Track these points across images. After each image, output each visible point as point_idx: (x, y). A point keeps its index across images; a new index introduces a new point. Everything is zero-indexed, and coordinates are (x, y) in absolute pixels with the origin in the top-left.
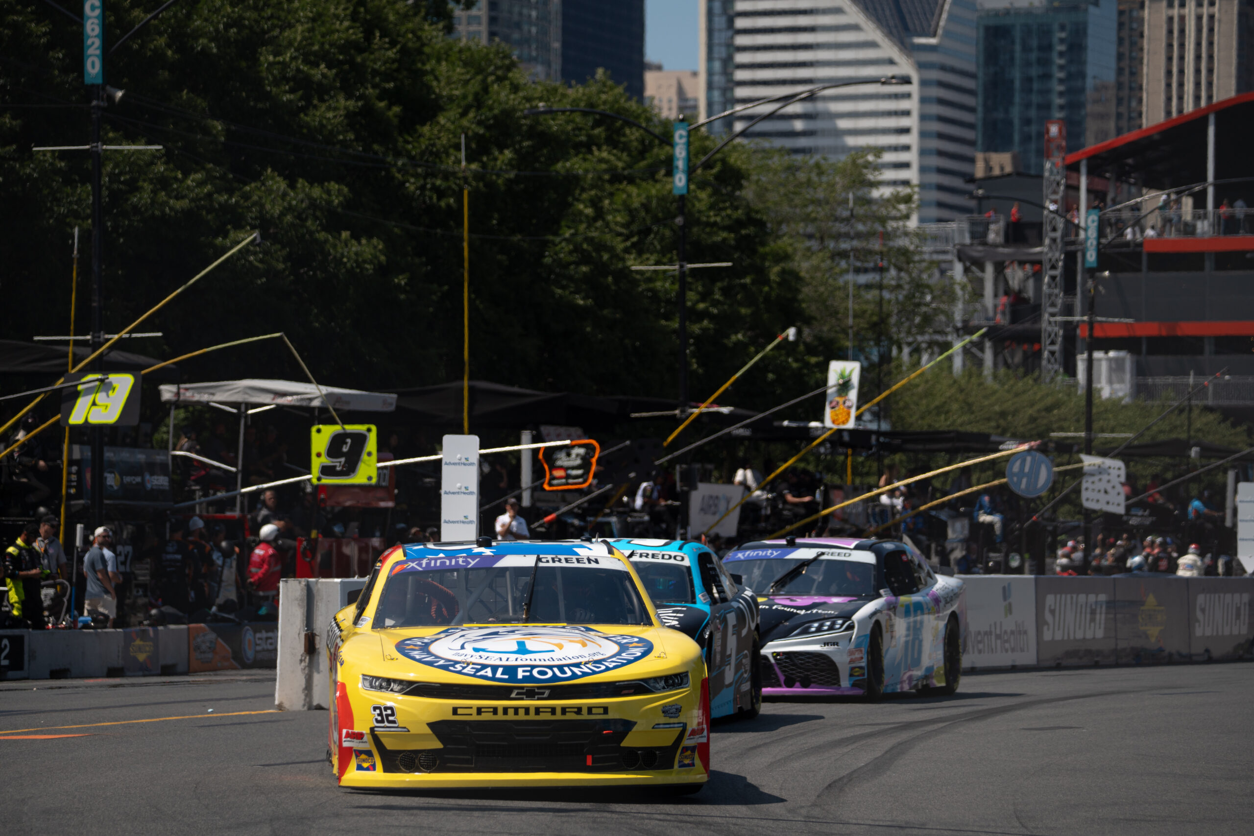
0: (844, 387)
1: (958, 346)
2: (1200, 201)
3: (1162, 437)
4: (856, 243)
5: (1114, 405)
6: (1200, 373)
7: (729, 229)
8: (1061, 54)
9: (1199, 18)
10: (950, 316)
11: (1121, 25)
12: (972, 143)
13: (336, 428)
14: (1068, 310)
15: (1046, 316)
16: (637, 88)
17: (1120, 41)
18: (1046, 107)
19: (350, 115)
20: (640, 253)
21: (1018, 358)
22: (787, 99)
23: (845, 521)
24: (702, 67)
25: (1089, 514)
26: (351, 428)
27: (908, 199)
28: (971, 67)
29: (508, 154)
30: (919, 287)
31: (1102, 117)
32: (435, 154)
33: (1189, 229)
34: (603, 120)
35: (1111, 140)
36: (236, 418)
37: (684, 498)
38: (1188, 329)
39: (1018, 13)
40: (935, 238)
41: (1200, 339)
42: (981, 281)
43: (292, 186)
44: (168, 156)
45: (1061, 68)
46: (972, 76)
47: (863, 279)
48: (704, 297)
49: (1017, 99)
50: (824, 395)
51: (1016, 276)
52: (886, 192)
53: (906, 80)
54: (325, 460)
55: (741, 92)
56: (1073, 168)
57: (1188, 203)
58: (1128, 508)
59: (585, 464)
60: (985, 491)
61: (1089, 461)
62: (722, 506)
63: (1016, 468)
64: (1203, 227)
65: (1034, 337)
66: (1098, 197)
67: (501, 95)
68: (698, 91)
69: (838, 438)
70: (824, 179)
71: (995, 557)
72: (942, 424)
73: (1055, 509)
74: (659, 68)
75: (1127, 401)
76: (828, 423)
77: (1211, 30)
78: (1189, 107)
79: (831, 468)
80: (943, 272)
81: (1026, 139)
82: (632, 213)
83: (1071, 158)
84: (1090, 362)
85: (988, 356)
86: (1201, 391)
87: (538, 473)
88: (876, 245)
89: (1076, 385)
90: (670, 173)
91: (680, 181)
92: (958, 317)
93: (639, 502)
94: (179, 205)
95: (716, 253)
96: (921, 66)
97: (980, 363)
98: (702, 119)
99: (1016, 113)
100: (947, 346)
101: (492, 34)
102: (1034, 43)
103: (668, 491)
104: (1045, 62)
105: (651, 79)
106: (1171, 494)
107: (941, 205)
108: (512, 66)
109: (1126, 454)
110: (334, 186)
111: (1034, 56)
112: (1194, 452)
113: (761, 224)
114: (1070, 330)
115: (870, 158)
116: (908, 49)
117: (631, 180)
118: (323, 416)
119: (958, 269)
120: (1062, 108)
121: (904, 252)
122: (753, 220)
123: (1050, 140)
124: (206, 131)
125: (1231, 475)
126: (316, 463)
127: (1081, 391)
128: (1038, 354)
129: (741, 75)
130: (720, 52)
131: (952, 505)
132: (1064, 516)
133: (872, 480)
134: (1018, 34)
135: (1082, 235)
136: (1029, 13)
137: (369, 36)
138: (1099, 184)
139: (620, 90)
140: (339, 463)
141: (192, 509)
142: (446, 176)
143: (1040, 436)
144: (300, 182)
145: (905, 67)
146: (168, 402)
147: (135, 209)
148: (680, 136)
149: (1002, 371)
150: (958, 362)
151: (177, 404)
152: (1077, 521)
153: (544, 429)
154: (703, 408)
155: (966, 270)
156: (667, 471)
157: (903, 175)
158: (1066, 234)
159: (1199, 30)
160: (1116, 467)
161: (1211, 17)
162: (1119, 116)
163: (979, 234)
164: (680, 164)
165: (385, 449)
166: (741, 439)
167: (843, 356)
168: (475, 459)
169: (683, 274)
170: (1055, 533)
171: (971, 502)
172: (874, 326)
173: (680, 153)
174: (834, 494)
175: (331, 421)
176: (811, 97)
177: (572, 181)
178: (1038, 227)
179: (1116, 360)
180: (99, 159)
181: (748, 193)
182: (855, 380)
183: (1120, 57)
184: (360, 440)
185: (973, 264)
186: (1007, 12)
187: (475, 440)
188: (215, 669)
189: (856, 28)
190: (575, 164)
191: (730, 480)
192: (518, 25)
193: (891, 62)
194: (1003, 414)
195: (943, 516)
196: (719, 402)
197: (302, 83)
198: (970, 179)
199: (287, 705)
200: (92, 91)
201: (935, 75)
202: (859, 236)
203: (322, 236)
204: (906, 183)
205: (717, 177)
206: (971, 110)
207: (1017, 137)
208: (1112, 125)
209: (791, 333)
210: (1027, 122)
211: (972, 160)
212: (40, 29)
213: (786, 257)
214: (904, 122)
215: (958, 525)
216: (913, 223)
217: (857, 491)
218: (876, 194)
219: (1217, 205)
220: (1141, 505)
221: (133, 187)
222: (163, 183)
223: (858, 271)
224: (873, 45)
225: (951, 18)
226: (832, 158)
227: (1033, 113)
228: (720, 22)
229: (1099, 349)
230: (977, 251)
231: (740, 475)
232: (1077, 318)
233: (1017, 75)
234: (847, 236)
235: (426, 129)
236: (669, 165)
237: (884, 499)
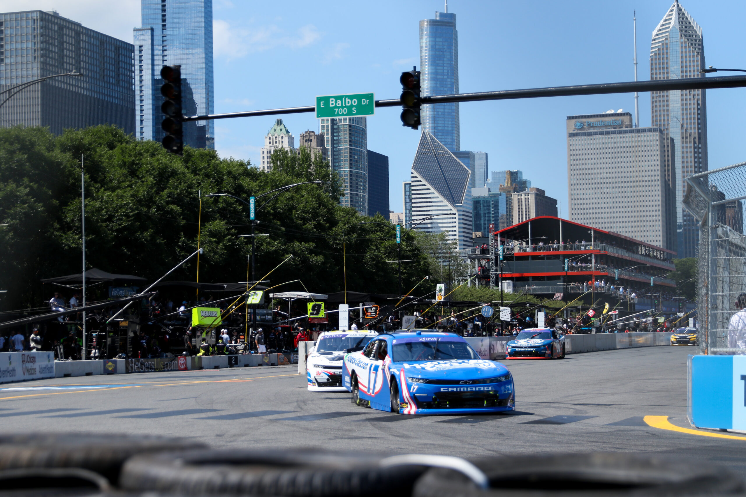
0: (440, 290)
1: (469, 280)
2: (527, 243)
3: (520, 302)
4: (442, 255)
5: (508, 295)
6: (529, 285)
7: (410, 251)
8: (493, 207)
9: (526, 199)
10: (467, 272)
11: (507, 200)
12: (471, 230)
13: (314, 303)
14: (496, 271)
15: (491, 272)
16: (388, 217)
17: (507, 204)
18: (489, 220)
19: (314, 225)
20: (388, 258)
21: (484, 283)
22: (424, 219)
23: (442, 324)
24: (404, 212)
25: (502, 321)
26: (317, 303)
27: (456, 244)
28: (471, 211)
29: (355, 235)
30: (458, 265)
31: (503, 223)
32: (338, 235)
33: (525, 250)
34: (379, 225)
35: (506, 228)
36: (288, 301)
37: (401, 319)
38: (526, 275)
39: (482, 198)
40: (463, 253)
41: (528, 277)
42: (475, 263)
43: (301, 244)
44: (270, 237)
45: (493, 211)
46: (471, 213)
47: (445, 264)
48: (405, 269)
49: (482, 218)
50: (435, 292)
51: (483, 262)
52: (450, 242)
53: (455, 214)
54: (311, 311)
55: (413, 218)
56: (496, 235)
57: (525, 244)
58: (512, 320)
59: (376, 312)
60: (476, 316)
61: (501, 308)
62: (411, 321)
63: (484, 310)
64: (528, 250)
65: (488, 277)
66: (503, 243)
67: (353, 220)
68: (403, 218)
69: (439, 304)
70: (434, 239)
71: (480, 332)
72: (466, 299)
73: (494, 320)
74: (393, 212)
75: (511, 293)
76: (437, 300)
77: (528, 201)
78: (524, 220)
79: (438, 311)
80: (465, 262)
81: (485, 228)
82: (386, 248)
83: (496, 233)
84: (502, 283)
85: (477, 282)
86: (529, 290)
87: (364, 314)
88: (448, 255)
89: (499, 289)
90: (395, 238)
91: (398, 240)
92: (469, 273)
94: (273, 249)
95: (408, 257)
96: (458, 211)
97: (475, 284)
98: (404, 223)
99: (482, 222)
100: (467, 280)
101: (351, 205)
102: (486, 205)
103: (397, 317)
104: (489, 209)
105: (391, 214)
106: (521, 316)
107: (464, 245)
108: (355, 212)
109: (511, 306)
110: (311, 243)
111: (486, 208)
112: (527, 305)
113: (419, 250)
114: (497, 275)
115: (446, 233)
116: (455, 207)
117: (386, 240)
118: (310, 300)
119: (469, 260)
120: (493, 221)
121: (455, 257)
122: (417, 249)
123: (490, 228)
124: (280, 230)
125: (536, 311)
126: (309, 312)
127: (500, 291)
128: (489, 282)
129: (413, 213)
130: (408, 208)
131: (468, 320)
132: (496, 321)
133: (449, 314)
134: (482, 202)
135: (499, 252)
136: (484, 197)
137: (319, 206)
138: (503, 239)
139: (382, 217)
140: (315, 312)
141: (278, 324)
142: (340, 240)
143: (490, 302)
144: (303, 243)
145: (454, 211)
146: (271, 298)
147: (262, 250)
148: (398, 229)
149: (480, 286)
150: (469, 284)
151: (274, 298)
152: (499, 323)
153: (365, 303)
154: (405, 297)
155: (471, 261)
156: (397, 312)
157: (454, 237)
158: (495, 252)
159: (526, 202)
160: (508, 310)
161: (528, 198)
162: (507, 223)
163: (474, 252)
164: (398, 235)
165: (326, 308)
166: (415, 304)
167: (440, 283)
168: (347, 311)
169: (399, 263)
170: (494, 326)
171: (473, 319)
172: (448, 275)
173: (398, 233)
174: (439, 317)
175: (312, 302)
176: (431, 219)
177: (370, 241)
178: (488, 250)
179: (509, 283)
180: (253, 238)
181: (415, 242)
182: (443, 289)
183: (507, 208)
184: (320, 306)
185: (472, 259)
186: (479, 198)
187: (347, 306)
188: (284, 364)
189: (442, 202)
190: (371, 236)
191: (413, 315)
192: (358, 202)
193: (451, 210)
194: (481, 297)
195: (466, 322)
196: (409, 295)
197: (303, 219)
198: (471, 238)
199: (301, 373)
200: (252, 221)
201: (462, 213)
202: (443, 253)
203: (308, 255)
204: (455, 239)
205: (407, 238)
206: (471, 221)
207: (482, 228)
208: (506, 225)
209: (427, 277)
210: (485, 224)
211: (472, 234)
212: (240, 208)
213: (426, 258)
214: (454, 224)
215: (470, 325)
216: (457, 250)
217: (444, 317)
218: (448, 242)
219: (532, 244)
220: (515, 319)
221: (262, 245)
222: (269, 243)
223: (443, 262)
224: (446, 206)
225: (465, 199)
226: (436, 233)
227: (486, 222)
228: (408, 200)
229: (504, 280)
230: (473, 256)
231: (415, 313)
232: (499, 272)
233: (482, 212)
234: (440, 253)
235: (334, 229)
236: (395, 236)
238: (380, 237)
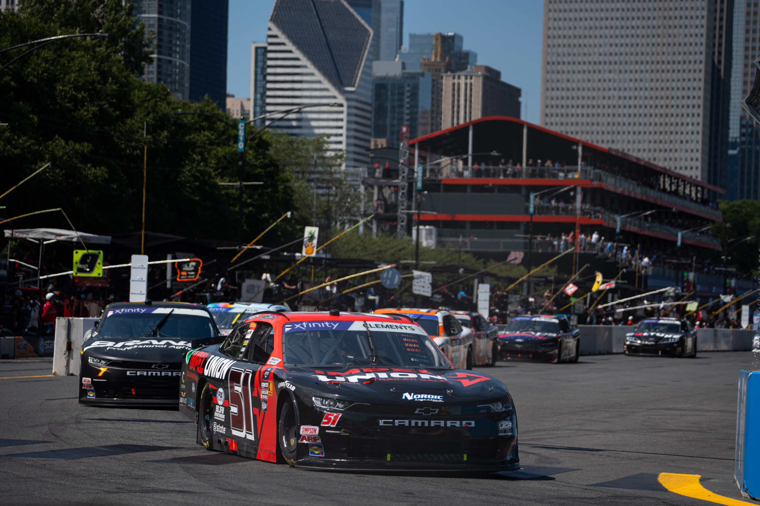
0: (311, 238)
1: (361, 222)
2: (465, 162)
3: (448, 264)
4: (318, 176)
5: (427, 250)
6: (464, 236)
7: (262, 167)
8: (408, 97)
9: (466, 84)
10: (359, 208)
11: (433, 86)
12: (369, 134)
13: (85, 252)
14: (409, 208)
15: (399, 210)
16: (223, 105)
17: (433, 93)
18: (401, 119)
19: (94, 114)
20: (222, 177)
21: (387, 228)
22: (288, 112)
23: (310, 297)
24: (252, 97)
26: (91, 251)
27: (341, 157)
28: (369, 101)
29: (166, 133)
30: (346, 195)
31: (425, 124)
32: (132, 132)
33: (461, 174)
35: (429, 135)
36: (38, 245)
37: (240, 286)
38: (460, 217)
39: (390, 78)
40: (353, 174)
41: (464, 222)
42: (372, 194)
43: (67, 143)
44: (12, 129)
45: (408, 103)
46: (370, 105)
47: (321, 191)
48: (250, 197)
49: (389, 115)
50: (302, 242)
51: (387, 192)
52: (333, 154)
53: (341, 105)
54: (79, 265)
55: (269, 108)
56: (412, 146)
57: (461, 163)
58: (433, 294)
59: (196, 270)
60: (372, 286)
61: (416, 273)
62: (256, 290)
63: (385, 275)
64: (467, 174)
65: (395, 219)
66: (423, 159)
67: (163, 107)
68: (250, 107)
69: (308, 261)
70: (305, 147)
72: (353, 256)
73: (401, 294)
74: (233, 96)
75: (433, 247)
76: (304, 254)
77: (471, 89)
78: (462, 122)
79: (305, 274)
80: (355, 190)
81: (392, 133)
82: (219, 160)
83: (412, 142)
84: (418, 230)
85: (374, 227)
86: (465, 244)
87: (174, 273)
88: (326, 177)
89: (412, 240)
90: (236, 142)
91: (241, 145)
92: (362, 209)
93: (219, 287)
94: (16, 151)
95: (257, 178)
96: (348, 100)
97: (371, 229)
98: (251, 118)
99: (388, 121)
100: (357, 222)
102: (396, 91)
104: (401, 100)
105: (229, 101)
106: (450, 289)
107: (355, 160)
108: (168, 94)
109: (432, 270)
110: (86, 144)
111: (396, 97)
112: (461, 271)
113: (276, 166)
114: (410, 216)
115: (325, 138)
116: (343, 92)
117: (218, 145)
118: (78, 245)
119: (362, 189)
120: (408, 120)
121: (340, 181)
122: (273, 164)
123: (402, 134)
125: (476, 281)
126: (76, 266)
127: (414, 243)
128: (396, 227)
129: (269, 100)
130: (260, 90)
131: (358, 291)
133: (322, 279)
134: (389, 87)
135: (416, 175)
136: (394, 78)
137: (103, 79)
138: (424, 154)
139: (214, 104)
140: (86, 267)
141: (18, 285)
142: (138, 141)
143: (396, 262)
144: (70, 142)
145: (341, 99)
146: (8, 238)
148: (241, 126)
149: (380, 234)
150: (361, 229)
151: (12, 238)
153: (177, 254)
154: (249, 247)
155: (366, 189)
156: (233, 272)
157: (339, 146)
158: (409, 174)
159: (466, 89)
160: (428, 276)
161: (471, 84)
162: (432, 125)
163: (372, 173)
164: (241, 138)
165: (107, 261)
166: (265, 260)
167: (311, 225)
168: (146, 266)
169: (241, 187)
172: (325, 212)
173: (241, 133)
174: (306, 285)
175: (82, 248)
176: (299, 112)
177: (192, 145)
178: (397, 171)
179: (430, 230)
181: (271, 152)
182: (316, 235)
183: (433, 99)
184: (95, 257)
185: (369, 186)
186: (385, 78)
187: (146, 257)
188: (27, 357)
189: (319, 82)
190: (193, 137)
191: (260, 278)
192: (170, 76)
193: (334, 97)
194: (380, 252)
195: (353, 296)
196: (256, 244)
197: (73, 99)
198: (368, 149)
199: (58, 373)
201: (353, 104)
202: (319, 172)
203: (79, 165)
204: (340, 150)
205: (257, 144)
206: (369, 119)
207: (388, 133)
208: (429, 128)
209: (289, 214)
210: (393, 125)
211: (369, 141)
213: (288, 181)
214: (340, 124)
215: (360, 300)
216: (343, 168)
217: (316, 284)
218: (328, 154)
219: (473, 164)
220: (438, 293)
222: (8, 141)
223: (319, 188)
224: (327, 90)
225: (361, 79)
226: (308, 138)
227: (395, 122)
228: (260, 77)
229: (422, 225)
230: (371, 181)
231: (264, 276)
232: (413, 211)
233: (389, 105)
234: (313, 173)
235: (129, 121)
236: (236, 139)
237: (328, 288)
238: (209, 139)
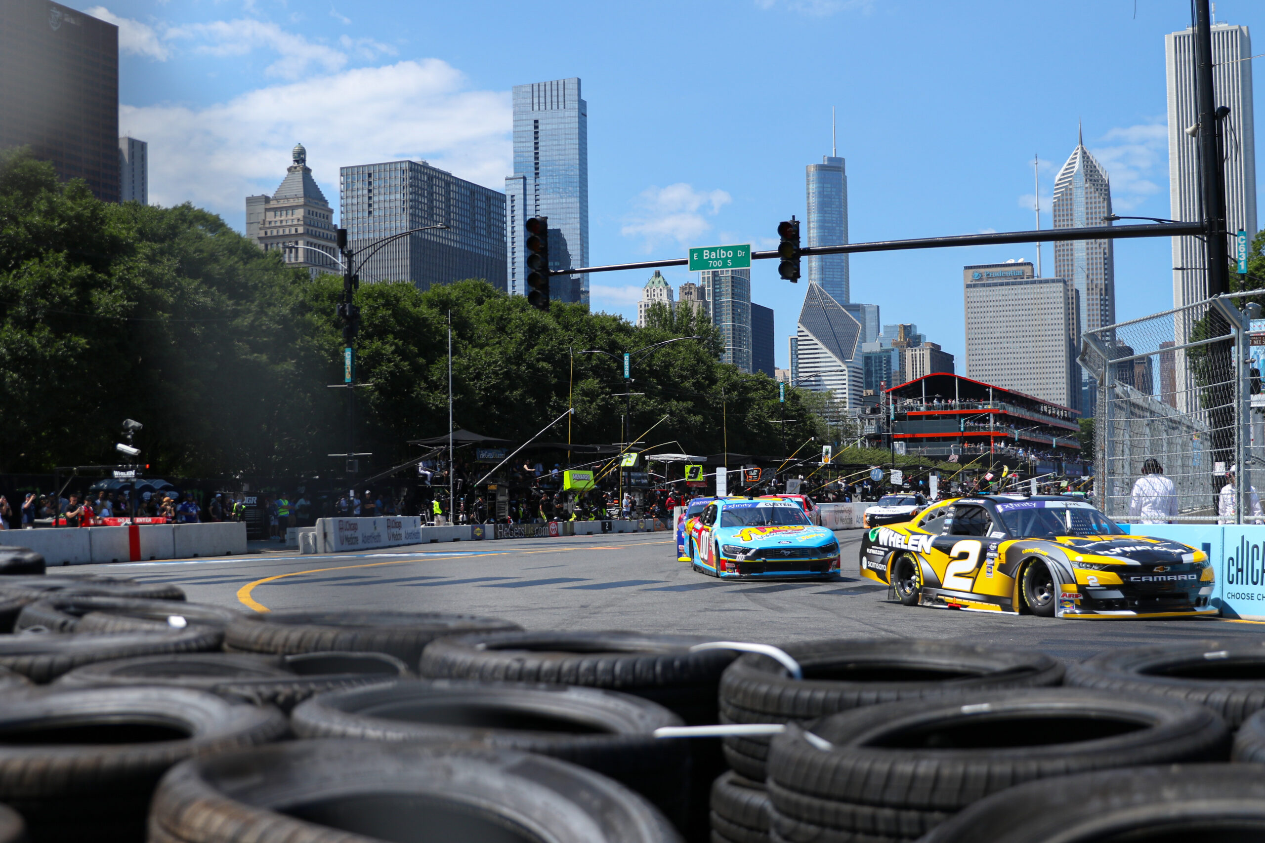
0: (827, 453)
1: (859, 441)
2: (921, 402)
3: (912, 464)
4: (830, 414)
5: (901, 457)
6: (922, 447)
7: (795, 411)
8: (885, 364)
9: (920, 354)
10: (856, 433)
11: (900, 356)
12: (862, 387)
13: (692, 466)
14: (888, 431)
15: (882, 433)
16: (772, 374)
17: (900, 360)
18: (881, 378)
19: (693, 383)
20: (771, 418)
21: (875, 444)
22: (810, 376)
23: (828, 488)
24: (790, 368)
25: (894, 485)
26: (695, 466)
27: (845, 402)
28: (861, 367)
29: (736, 392)
30: (847, 425)
31: (896, 380)
32: (716, 393)
33: (919, 409)
34: (762, 383)
35: (899, 386)
36: (665, 464)
37: (785, 483)
38: (918, 435)
39: (873, 353)
40: (852, 412)
41: (922, 438)
42: (865, 424)
43: (678, 403)
44: (646, 396)
45: (885, 367)
46: (862, 369)
47: (832, 424)
48: (790, 429)
49: (873, 375)
50: (821, 455)
51: (874, 422)
52: (838, 400)
53: (844, 371)
54: (689, 474)
55: (800, 375)
56: (888, 393)
57: (918, 402)
58: (903, 484)
59: (758, 475)
61: (892, 471)
62: (795, 485)
63: (873, 473)
64: (922, 409)
65: (879, 438)
66: (895, 402)
67: (734, 377)
68: (789, 375)
69: (826, 466)
70: (822, 397)
71: (869, 497)
72: (855, 462)
74: (778, 369)
75: (904, 455)
76: (823, 462)
77: (924, 357)
78: (918, 377)
79: (825, 474)
80: (854, 422)
81: (877, 386)
82: (769, 407)
83: (888, 391)
84: (894, 444)
85: (867, 444)
86: (923, 452)
87: (745, 477)
88: (835, 415)
89: (890, 451)
90: (779, 397)
91: (782, 398)
92: (859, 433)
94: (648, 408)
95: (793, 417)
96: (848, 367)
97: (865, 445)
98: (790, 380)
99: (873, 379)
100: (856, 441)
101: (734, 361)
102: (878, 361)
103: (781, 481)
104: (881, 366)
105: (776, 371)
107: (854, 403)
108: (738, 369)
109: (903, 469)
110: (690, 402)
111: (878, 364)
112: (921, 468)
113: (804, 410)
114: (888, 436)
115: (834, 391)
116: (845, 363)
117: (768, 399)
118: (688, 463)
119: (859, 420)
120: (885, 378)
121: (843, 416)
122: (802, 408)
123: (882, 386)
124: (657, 388)
125: (929, 474)
126: (687, 475)
127: (892, 452)
128: (880, 443)
129: (800, 370)
130: (795, 364)
131: (857, 483)
132: (887, 486)
133: (836, 477)
134: (873, 359)
135: (891, 411)
136: (876, 353)
137: (698, 363)
138: (895, 398)
139: (768, 375)
140: (693, 475)
141: (654, 488)
142: (720, 399)
143: (881, 464)
144: (681, 402)
145: (844, 367)
146: (647, 461)
147: (638, 410)
148: (782, 387)
149: (871, 447)
150: (859, 445)
151: (650, 461)
152: (890, 487)
153: (747, 466)
154: (789, 459)
155: (861, 421)
156: (780, 476)
157: (844, 396)
158: (886, 411)
159: (920, 357)
160: (900, 473)
161: (923, 354)
162: (900, 380)
163: (864, 412)
164: (782, 394)
165: (703, 472)
166: (800, 467)
167: (826, 444)
168: (726, 474)
169: (783, 423)
170: (884, 490)
171: (862, 482)
172: (836, 436)
173: (782, 391)
174: (826, 481)
176: (817, 376)
177: (752, 400)
178: (879, 409)
179: (902, 444)
180: (628, 397)
181: (801, 400)
182: (830, 451)
183: (900, 364)
184: (698, 469)
185: (862, 419)
186: (870, 353)
187: (725, 469)
188: (658, 531)
189: (830, 357)
190: (753, 395)
192: (741, 359)
193: (840, 366)
194: (871, 459)
196: (794, 457)
197: (681, 377)
198: (861, 396)
200: (626, 379)
201: (852, 369)
202: (831, 412)
203: (686, 415)
204: (844, 398)
205: (792, 397)
206: (862, 378)
207: (873, 386)
208: (898, 382)
209: (813, 438)
210: (877, 381)
211: (862, 392)
212: (614, 365)
213: (812, 418)
214: (844, 382)
216: (846, 409)
217: (831, 480)
218: (836, 401)
220: (907, 482)
221: (637, 404)
222: (644, 403)
223: (831, 421)
224: (835, 362)
225: (856, 354)
226: (823, 392)
227: (878, 379)
228: (794, 356)
229: (896, 441)
230: (863, 416)
232: (890, 433)
233: (873, 369)
234: (827, 412)
235: (714, 387)
236: (779, 394)
238: (763, 395)
